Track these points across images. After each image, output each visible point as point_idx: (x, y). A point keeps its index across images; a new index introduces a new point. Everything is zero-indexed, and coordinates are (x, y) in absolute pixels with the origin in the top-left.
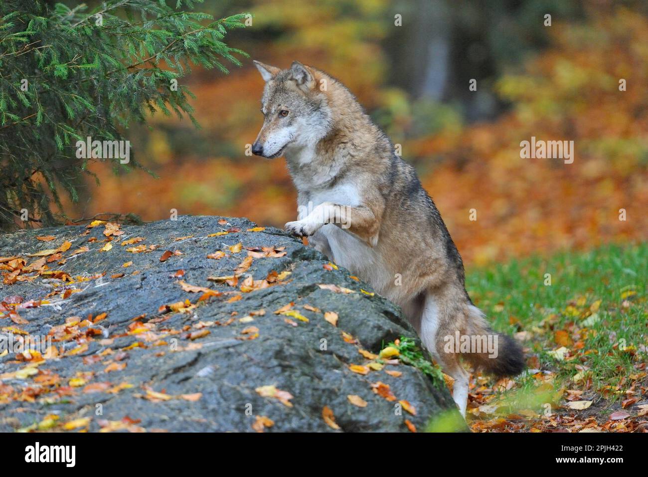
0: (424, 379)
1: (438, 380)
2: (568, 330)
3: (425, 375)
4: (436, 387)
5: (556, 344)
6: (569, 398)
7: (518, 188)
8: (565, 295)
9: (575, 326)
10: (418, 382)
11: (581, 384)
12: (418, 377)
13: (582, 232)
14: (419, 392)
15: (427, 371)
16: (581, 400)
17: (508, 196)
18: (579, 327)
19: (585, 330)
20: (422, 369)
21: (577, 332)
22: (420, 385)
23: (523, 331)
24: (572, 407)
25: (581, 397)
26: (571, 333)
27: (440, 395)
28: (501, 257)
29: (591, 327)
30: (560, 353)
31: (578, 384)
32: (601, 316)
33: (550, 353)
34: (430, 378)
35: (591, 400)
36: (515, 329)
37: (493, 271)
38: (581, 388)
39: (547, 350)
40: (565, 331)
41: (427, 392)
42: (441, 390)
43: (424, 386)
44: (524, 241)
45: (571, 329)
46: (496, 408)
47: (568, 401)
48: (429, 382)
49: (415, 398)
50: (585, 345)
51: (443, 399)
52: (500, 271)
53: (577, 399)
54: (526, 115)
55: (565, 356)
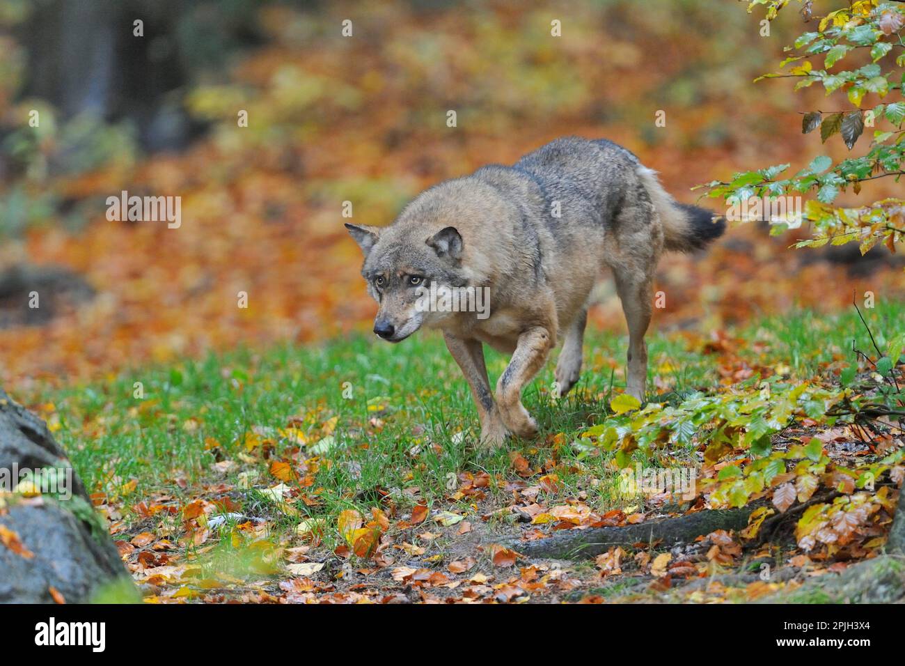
0: (78, 527)
1: (98, 529)
2: (289, 459)
3: (80, 522)
4: (95, 540)
5: (272, 479)
6: (291, 559)
7: (217, 248)
8: (287, 408)
9: (300, 453)
10: (69, 531)
11: (308, 540)
12: (69, 525)
13: (310, 315)
14: (71, 547)
15: (83, 516)
16: (307, 561)
17: (202, 261)
18: (306, 455)
19: (314, 459)
20: (76, 513)
21: (303, 463)
22: (72, 536)
23: (224, 460)
24: (295, 572)
25: (306, 557)
26: (295, 463)
27: (101, 551)
28: (191, 350)
29: (325, 455)
30: (278, 492)
31: (303, 538)
32: (339, 440)
33: (263, 492)
34: (87, 526)
35: (321, 562)
36: (214, 457)
37: (181, 370)
38: (307, 543)
39: (258, 488)
40: (286, 460)
41: (82, 547)
42: (103, 544)
43: (79, 537)
44: (226, 328)
45: (295, 457)
46: (183, 571)
47: (288, 563)
48: (85, 532)
49: (65, 555)
50: (314, 481)
51: (106, 556)
52: (192, 370)
53: (303, 559)
54: (228, 141)
55: (286, 497)
